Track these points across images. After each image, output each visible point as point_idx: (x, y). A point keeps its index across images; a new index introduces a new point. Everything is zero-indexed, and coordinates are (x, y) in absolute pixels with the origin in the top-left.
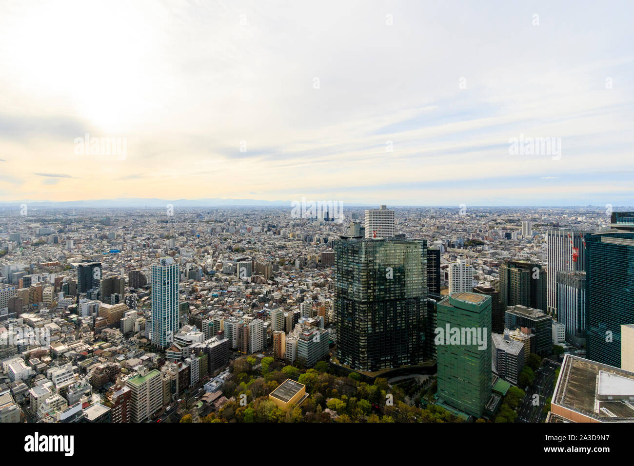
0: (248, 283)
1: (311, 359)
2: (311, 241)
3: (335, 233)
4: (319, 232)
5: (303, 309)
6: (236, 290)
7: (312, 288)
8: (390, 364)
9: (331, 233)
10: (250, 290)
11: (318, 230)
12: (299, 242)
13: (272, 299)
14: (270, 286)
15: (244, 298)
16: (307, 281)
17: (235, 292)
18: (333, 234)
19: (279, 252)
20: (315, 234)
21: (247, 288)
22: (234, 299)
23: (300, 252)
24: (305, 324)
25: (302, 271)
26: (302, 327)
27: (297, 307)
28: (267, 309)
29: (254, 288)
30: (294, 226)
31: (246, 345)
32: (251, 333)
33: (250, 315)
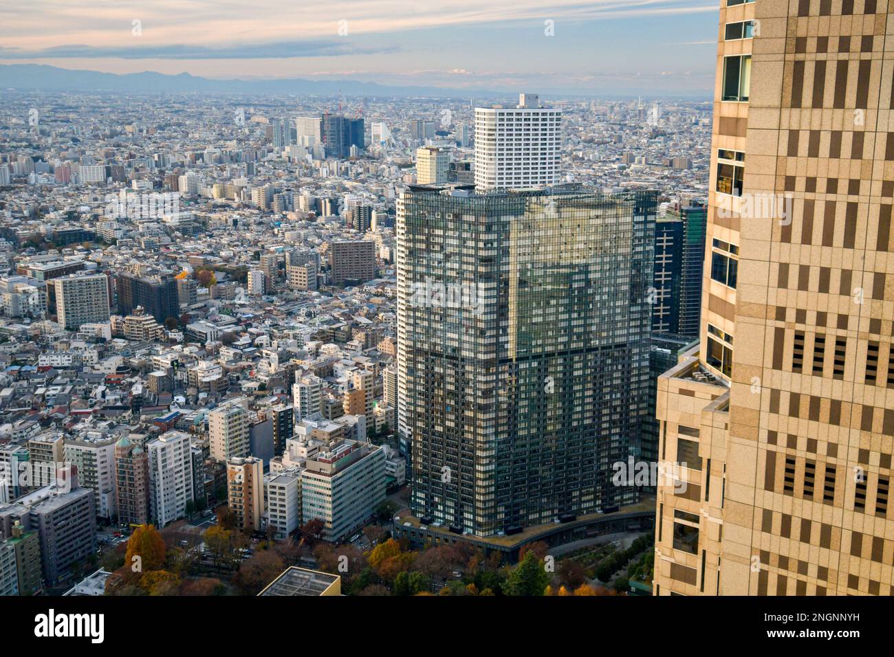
0: (103, 340)
1: (340, 521)
2: (286, 209)
3: (363, 181)
4: (309, 180)
5: (302, 398)
6: (66, 364)
7: (311, 345)
8: (553, 515)
9: (348, 184)
10: (114, 362)
11: (305, 175)
12: (247, 212)
13: (193, 383)
14: (178, 347)
15: (99, 384)
16: (293, 328)
17: (65, 368)
18: (355, 188)
19: (188, 246)
20: (298, 187)
21: (101, 356)
22: (69, 388)
23: (256, 243)
24: (314, 438)
25: (274, 298)
26: (306, 446)
27: (275, 398)
28: (182, 411)
29: (127, 354)
30: (220, 160)
31: (143, 505)
32: (156, 469)
33: (133, 428)
